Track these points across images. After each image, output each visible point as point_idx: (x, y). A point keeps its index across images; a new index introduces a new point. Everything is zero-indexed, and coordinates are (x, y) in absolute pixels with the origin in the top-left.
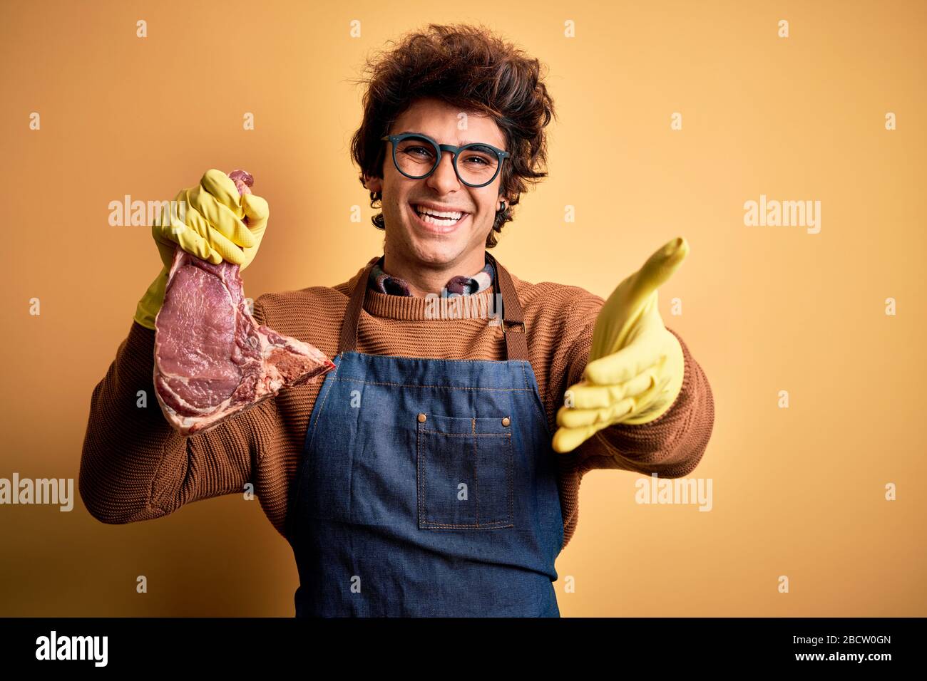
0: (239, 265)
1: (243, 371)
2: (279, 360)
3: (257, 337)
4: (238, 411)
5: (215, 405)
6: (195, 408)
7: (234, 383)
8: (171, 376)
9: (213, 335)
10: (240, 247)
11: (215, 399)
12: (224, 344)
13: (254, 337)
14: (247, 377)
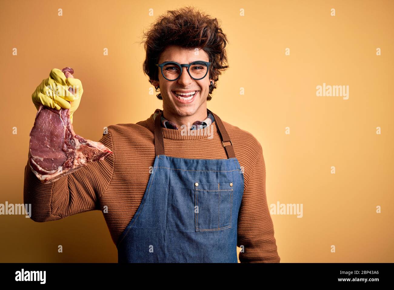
0: (68, 109)
1: (67, 155)
2: (83, 150)
3: (74, 140)
4: (66, 172)
5: (55, 170)
6: (46, 171)
7: (64, 160)
8: (35, 157)
9: (55, 139)
10: (68, 101)
11: (55, 167)
12: (59, 143)
13: (73, 140)
14: (69, 157)
